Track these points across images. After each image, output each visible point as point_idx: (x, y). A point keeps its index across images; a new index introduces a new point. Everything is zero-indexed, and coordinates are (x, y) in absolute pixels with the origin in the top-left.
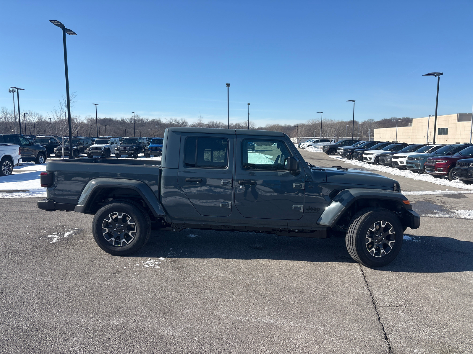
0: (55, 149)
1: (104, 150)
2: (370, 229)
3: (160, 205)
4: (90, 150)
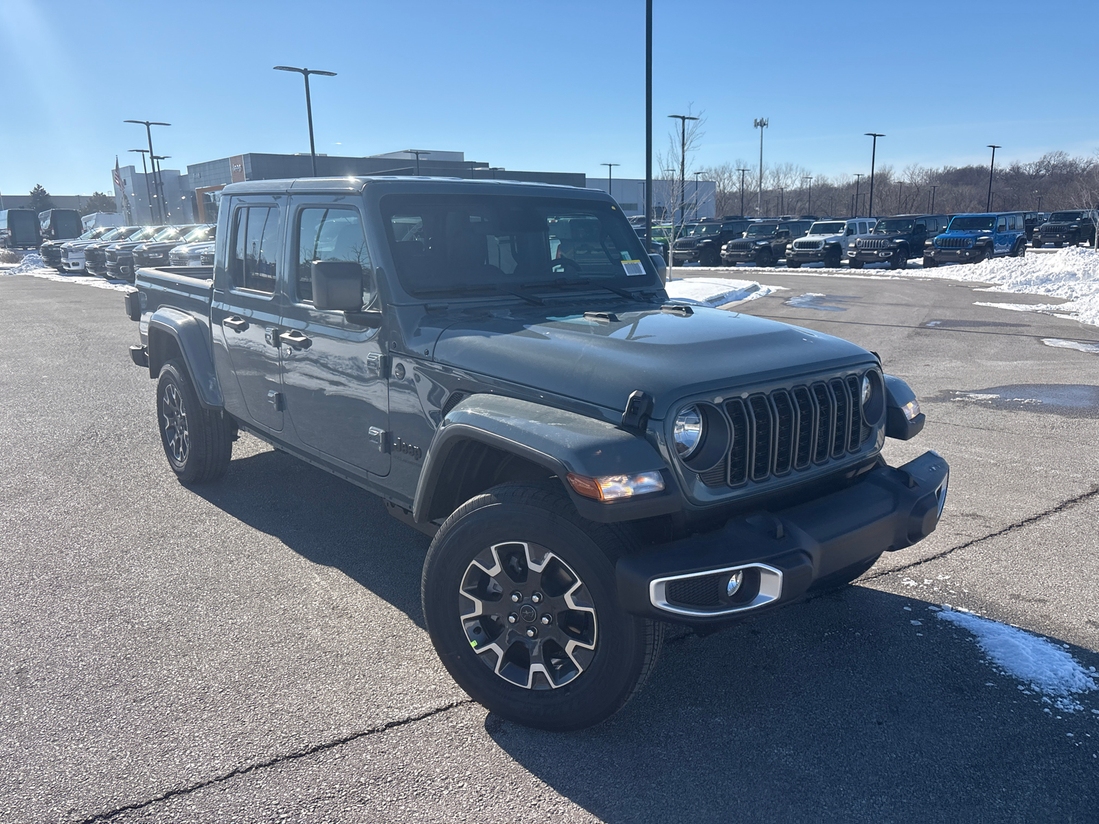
0: (724, 247)
1: (824, 248)
2: (474, 562)
3: (212, 380)
4: (792, 248)
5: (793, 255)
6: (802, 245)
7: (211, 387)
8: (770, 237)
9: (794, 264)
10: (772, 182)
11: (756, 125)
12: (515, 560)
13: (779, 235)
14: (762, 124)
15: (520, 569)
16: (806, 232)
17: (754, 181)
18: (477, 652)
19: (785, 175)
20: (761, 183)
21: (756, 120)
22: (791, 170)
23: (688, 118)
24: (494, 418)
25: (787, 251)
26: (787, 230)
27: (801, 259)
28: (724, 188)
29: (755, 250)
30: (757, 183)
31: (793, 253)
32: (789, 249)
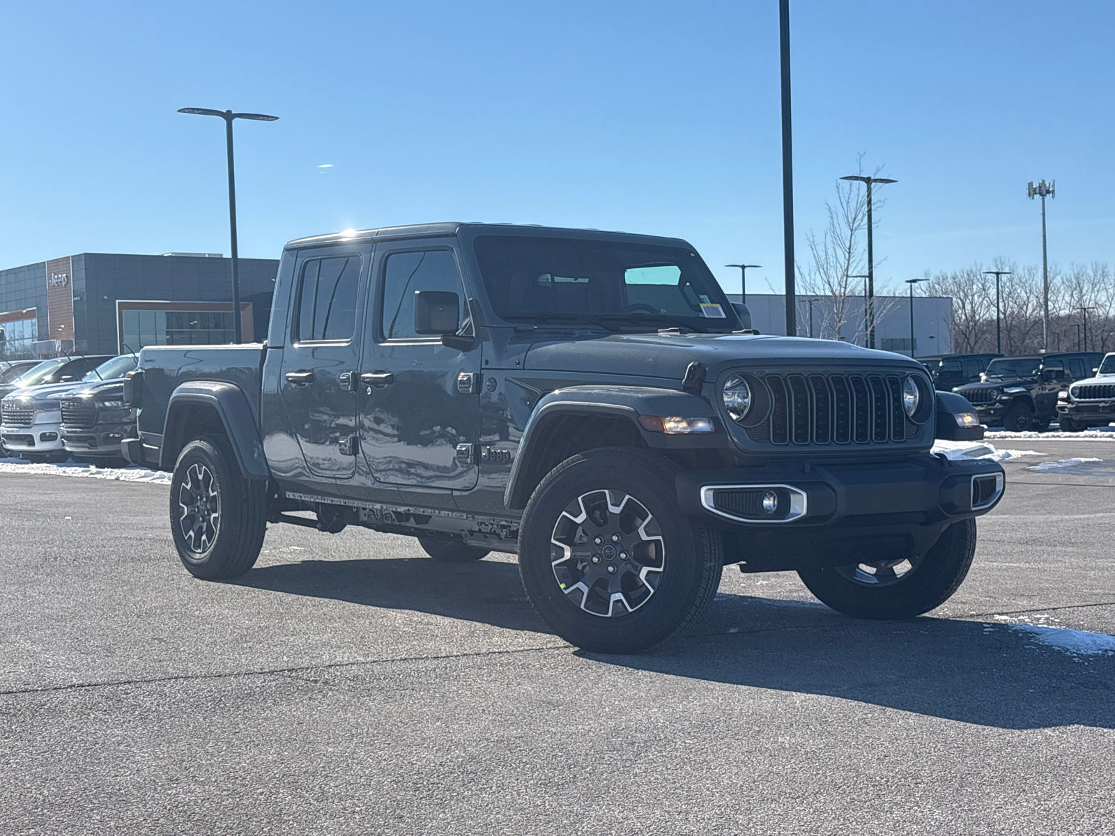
2: (564, 513)
3: (258, 448)
4: (1069, 397)
5: (1070, 409)
6: (1085, 392)
7: (256, 455)
8: (1029, 379)
9: (1072, 425)
10: (1067, 298)
11: (1032, 192)
12: (597, 513)
13: (1046, 377)
14: (1043, 191)
15: (602, 521)
16: (1095, 370)
17: (1032, 298)
18: (566, 592)
19: (1094, 285)
20: (1046, 300)
21: (1030, 184)
22: (1104, 275)
23: (876, 181)
24: (581, 391)
25: (1059, 403)
26: (1061, 369)
27: (1085, 416)
28: (973, 311)
29: (1001, 401)
30: (1038, 302)
31: (1070, 406)
32: (1063, 400)
